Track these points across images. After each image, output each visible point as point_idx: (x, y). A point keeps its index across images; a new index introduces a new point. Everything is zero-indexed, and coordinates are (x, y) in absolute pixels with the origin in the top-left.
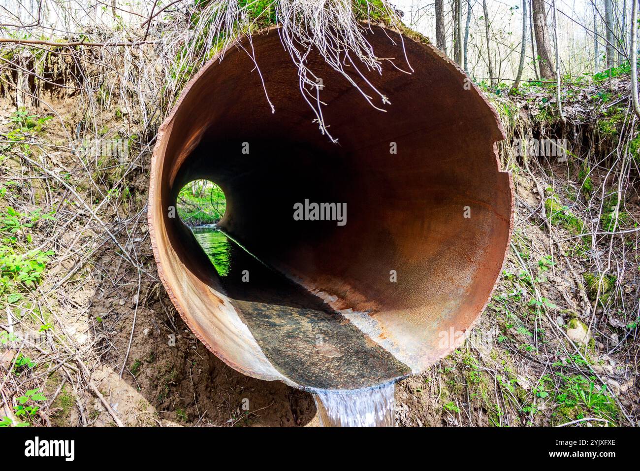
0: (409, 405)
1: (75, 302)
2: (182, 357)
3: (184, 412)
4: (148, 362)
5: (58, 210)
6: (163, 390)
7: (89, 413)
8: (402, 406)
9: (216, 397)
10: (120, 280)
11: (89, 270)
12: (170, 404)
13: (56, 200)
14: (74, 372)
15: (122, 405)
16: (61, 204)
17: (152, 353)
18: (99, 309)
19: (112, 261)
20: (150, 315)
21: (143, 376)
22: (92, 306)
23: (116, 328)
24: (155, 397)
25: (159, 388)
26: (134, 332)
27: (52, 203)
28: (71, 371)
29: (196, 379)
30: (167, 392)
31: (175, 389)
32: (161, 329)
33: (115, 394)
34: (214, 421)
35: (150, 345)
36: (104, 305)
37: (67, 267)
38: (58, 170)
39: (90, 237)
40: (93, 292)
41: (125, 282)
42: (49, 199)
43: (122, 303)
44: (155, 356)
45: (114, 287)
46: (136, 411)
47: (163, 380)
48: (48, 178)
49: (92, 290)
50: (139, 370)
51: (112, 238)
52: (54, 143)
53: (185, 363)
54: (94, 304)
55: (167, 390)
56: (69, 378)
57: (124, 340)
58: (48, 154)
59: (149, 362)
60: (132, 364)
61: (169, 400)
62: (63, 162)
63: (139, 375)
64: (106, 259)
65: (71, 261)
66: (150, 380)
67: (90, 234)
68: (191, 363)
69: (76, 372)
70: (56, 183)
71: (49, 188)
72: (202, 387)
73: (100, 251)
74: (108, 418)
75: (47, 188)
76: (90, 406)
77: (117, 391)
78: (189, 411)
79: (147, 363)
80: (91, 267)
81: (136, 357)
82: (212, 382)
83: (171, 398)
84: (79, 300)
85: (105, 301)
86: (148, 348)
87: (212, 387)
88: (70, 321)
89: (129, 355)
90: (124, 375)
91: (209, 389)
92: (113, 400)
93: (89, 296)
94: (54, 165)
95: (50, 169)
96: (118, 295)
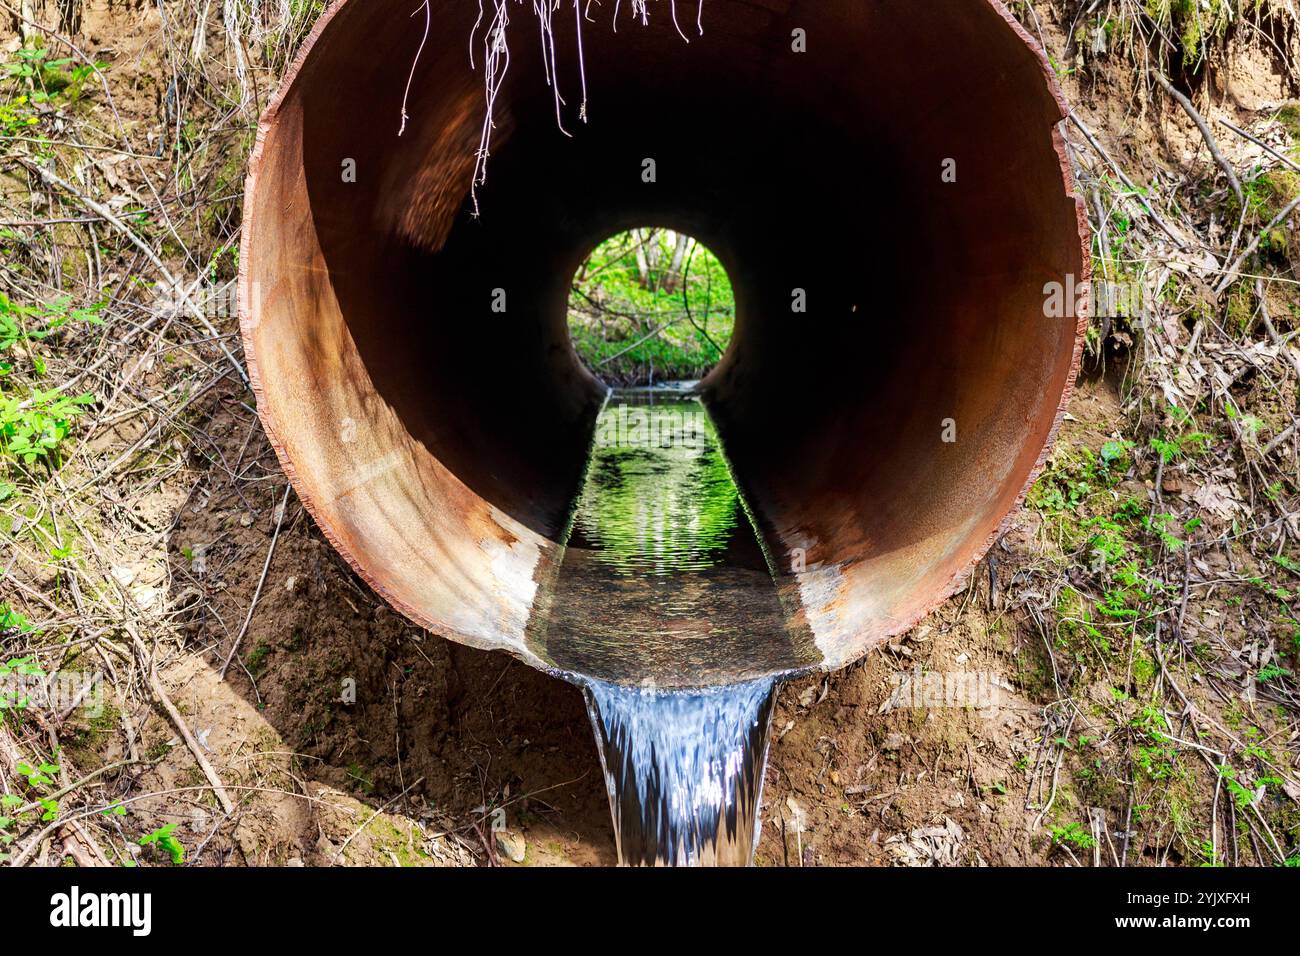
0: (968, 825)
1: (141, 519)
2: (379, 654)
3: (366, 772)
4: (286, 648)
5: (115, 302)
6: (316, 715)
7: (146, 746)
8: (945, 825)
9: (456, 758)
10: (249, 471)
11: (178, 445)
12: (334, 749)
13: (113, 277)
14: (122, 662)
15: (219, 734)
16: (124, 288)
17: (299, 631)
18: (194, 534)
19: (234, 424)
20: (308, 550)
21: (274, 677)
22: (177, 527)
23: (227, 576)
24: (295, 726)
25: (308, 709)
26: (264, 585)
27: (102, 284)
28: (114, 657)
29: (409, 706)
30: (327, 721)
31: (347, 718)
32: (330, 583)
33: (205, 712)
34: (441, 805)
35: (296, 612)
36: (206, 526)
37: (127, 438)
38: (119, 201)
39: (189, 368)
40: (183, 497)
41: (260, 474)
42: (96, 274)
43: (246, 520)
44: (304, 637)
45: (232, 487)
46: (250, 751)
47: (317, 692)
48: (95, 223)
49: (181, 491)
50: (265, 665)
51: (236, 369)
52: (113, 130)
53: (387, 668)
54: (184, 524)
55: (326, 717)
56: (109, 671)
57: (242, 602)
58: (95, 161)
59: (290, 649)
60: (251, 652)
61: (330, 740)
62: (131, 182)
63: (265, 676)
64: (221, 422)
65: (138, 425)
66: (289, 687)
67: (188, 362)
68: (402, 671)
69: (127, 662)
70: (113, 233)
71: (96, 246)
72: (422, 728)
73: (209, 403)
74: (185, 759)
75: (91, 248)
76: (150, 732)
77: (212, 705)
78: (382, 772)
79: (283, 651)
80: (184, 439)
81: (260, 635)
82: (452, 721)
83: (336, 736)
84: (149, 514)
85: (209, 516)
86: (289, 618)
87: (451, 734)
88: (125, 559)
89: (246, 633)
90: (232, 673)
91: (440, 735)
92: (200, 722)
93: (174, 505)
94: (112, 189)
95: (100, 201)
96: (241, 504)
